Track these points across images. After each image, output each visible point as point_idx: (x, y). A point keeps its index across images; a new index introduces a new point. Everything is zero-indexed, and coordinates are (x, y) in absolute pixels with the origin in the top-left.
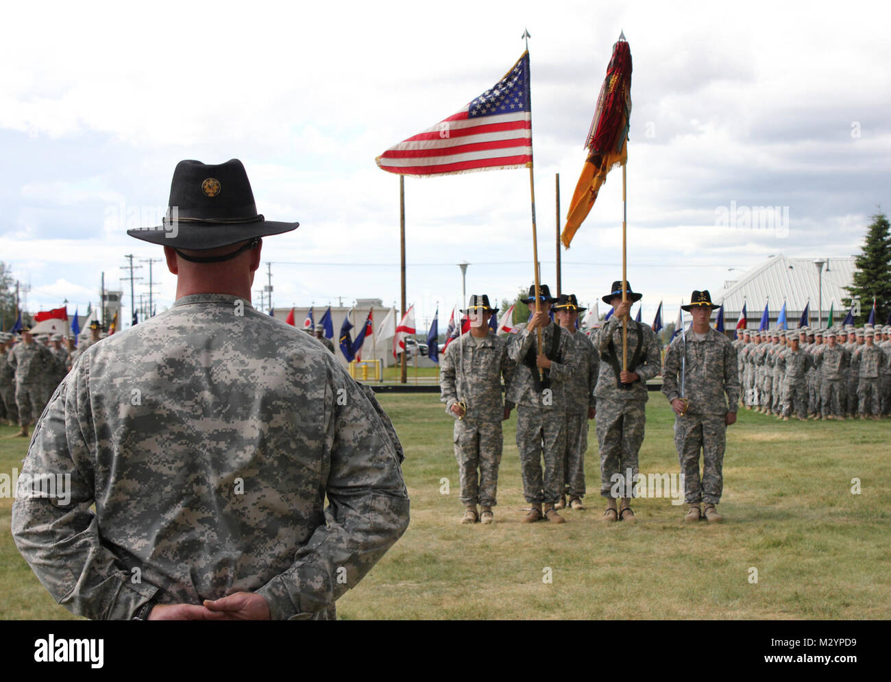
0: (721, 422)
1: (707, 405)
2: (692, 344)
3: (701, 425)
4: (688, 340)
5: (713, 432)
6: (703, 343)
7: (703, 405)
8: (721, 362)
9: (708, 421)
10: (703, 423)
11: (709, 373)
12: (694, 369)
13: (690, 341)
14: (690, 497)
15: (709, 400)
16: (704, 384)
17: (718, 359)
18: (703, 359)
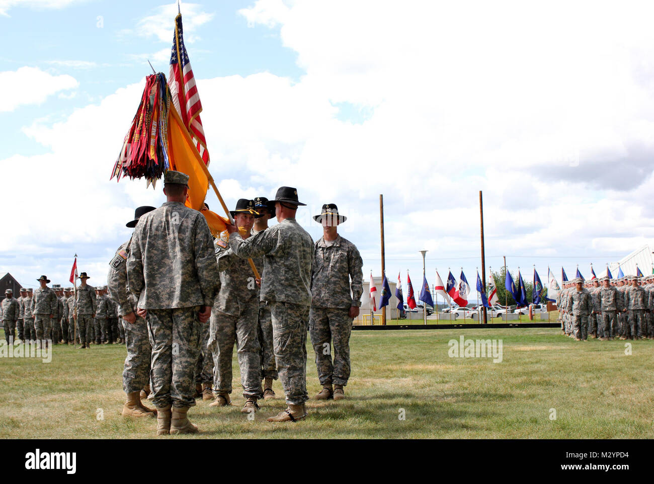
0: (344, 315)
1: (332, 300)
2: (321, 249)
3: (327, 318)
4: (319, 246)
5: (337, 324)
6: (330, 248)
7: (327, 300)
8: (345, 264)
9: (332, 314)
10: (329, 316)
11: (333, 273)
12: (321, 270)
13: (320, 247)
14: (323, 379)
15: (333, 296)
16: (328, 282)
17: (342, 261)
18: (329, 262)
